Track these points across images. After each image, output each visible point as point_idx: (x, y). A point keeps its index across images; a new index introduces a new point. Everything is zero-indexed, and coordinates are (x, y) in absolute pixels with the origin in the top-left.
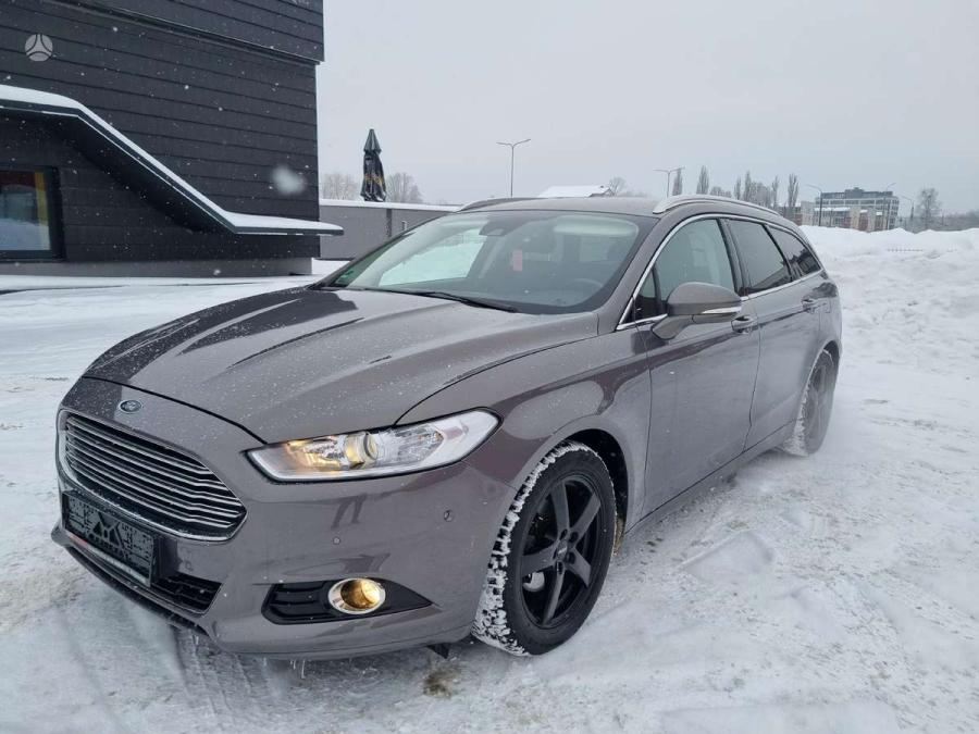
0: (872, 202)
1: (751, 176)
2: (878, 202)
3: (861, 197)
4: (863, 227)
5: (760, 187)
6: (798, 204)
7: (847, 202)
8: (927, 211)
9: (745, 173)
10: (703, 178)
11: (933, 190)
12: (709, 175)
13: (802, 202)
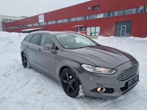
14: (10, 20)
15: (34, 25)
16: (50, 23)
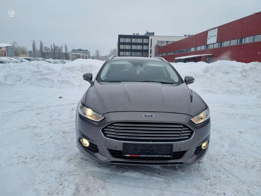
0: (84, 52)
1: (55, 44)
2: (85, 52)
3: (81, 51)
4: (83, 58)
5: (57, 47)
6: (68, 52)
7: (79, 52)
8: (98, 55)
9: (53, 43)
10: (41, 44)
11: (98, 50)
12: (43, 43)
13: (69, 52)
14: (167, 42)
15: (199, 49)
16: (226, 44)
